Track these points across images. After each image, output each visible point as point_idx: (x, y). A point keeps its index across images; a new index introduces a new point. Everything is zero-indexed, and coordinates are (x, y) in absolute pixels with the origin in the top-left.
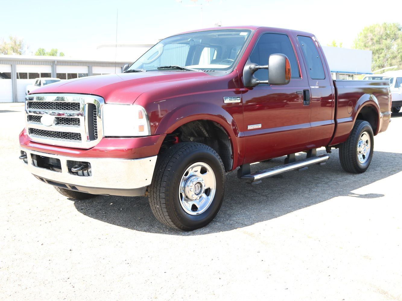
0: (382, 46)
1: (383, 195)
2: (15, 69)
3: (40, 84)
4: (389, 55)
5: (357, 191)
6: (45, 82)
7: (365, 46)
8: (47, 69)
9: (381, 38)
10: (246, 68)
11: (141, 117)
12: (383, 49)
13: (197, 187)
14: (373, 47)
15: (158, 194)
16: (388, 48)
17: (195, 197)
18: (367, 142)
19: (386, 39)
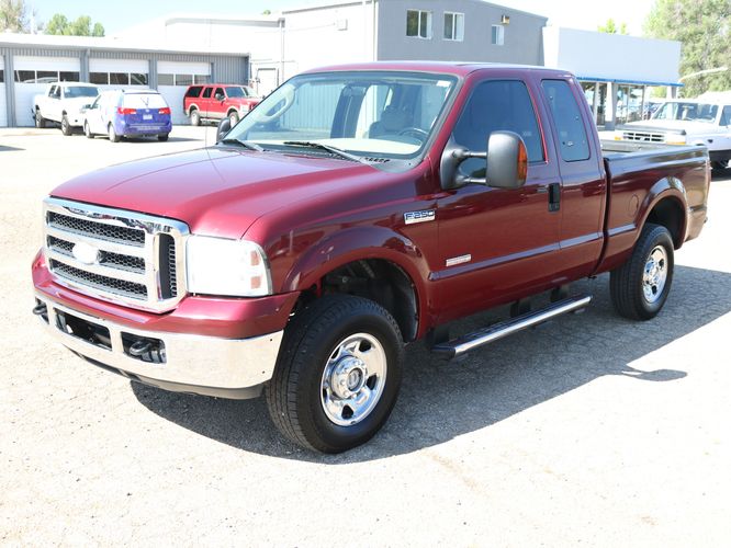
0: (700, 27)
1: (683, 375)
2: (11, 64)
3: (58, 95)
4: (713, 45)
5: (637, 364)
6: (67, 91)
7: (669, 26)
8: (72, 65)
9: (699, 13)
10: (447, 154)
11: (255, 261)
12: (702, 33)
13: (353, 377)
14: (685, 29)
15: (284, 393)
16: (713, 31)
17: (349, 393)
18: (661, 263)
19: (709, 14)
